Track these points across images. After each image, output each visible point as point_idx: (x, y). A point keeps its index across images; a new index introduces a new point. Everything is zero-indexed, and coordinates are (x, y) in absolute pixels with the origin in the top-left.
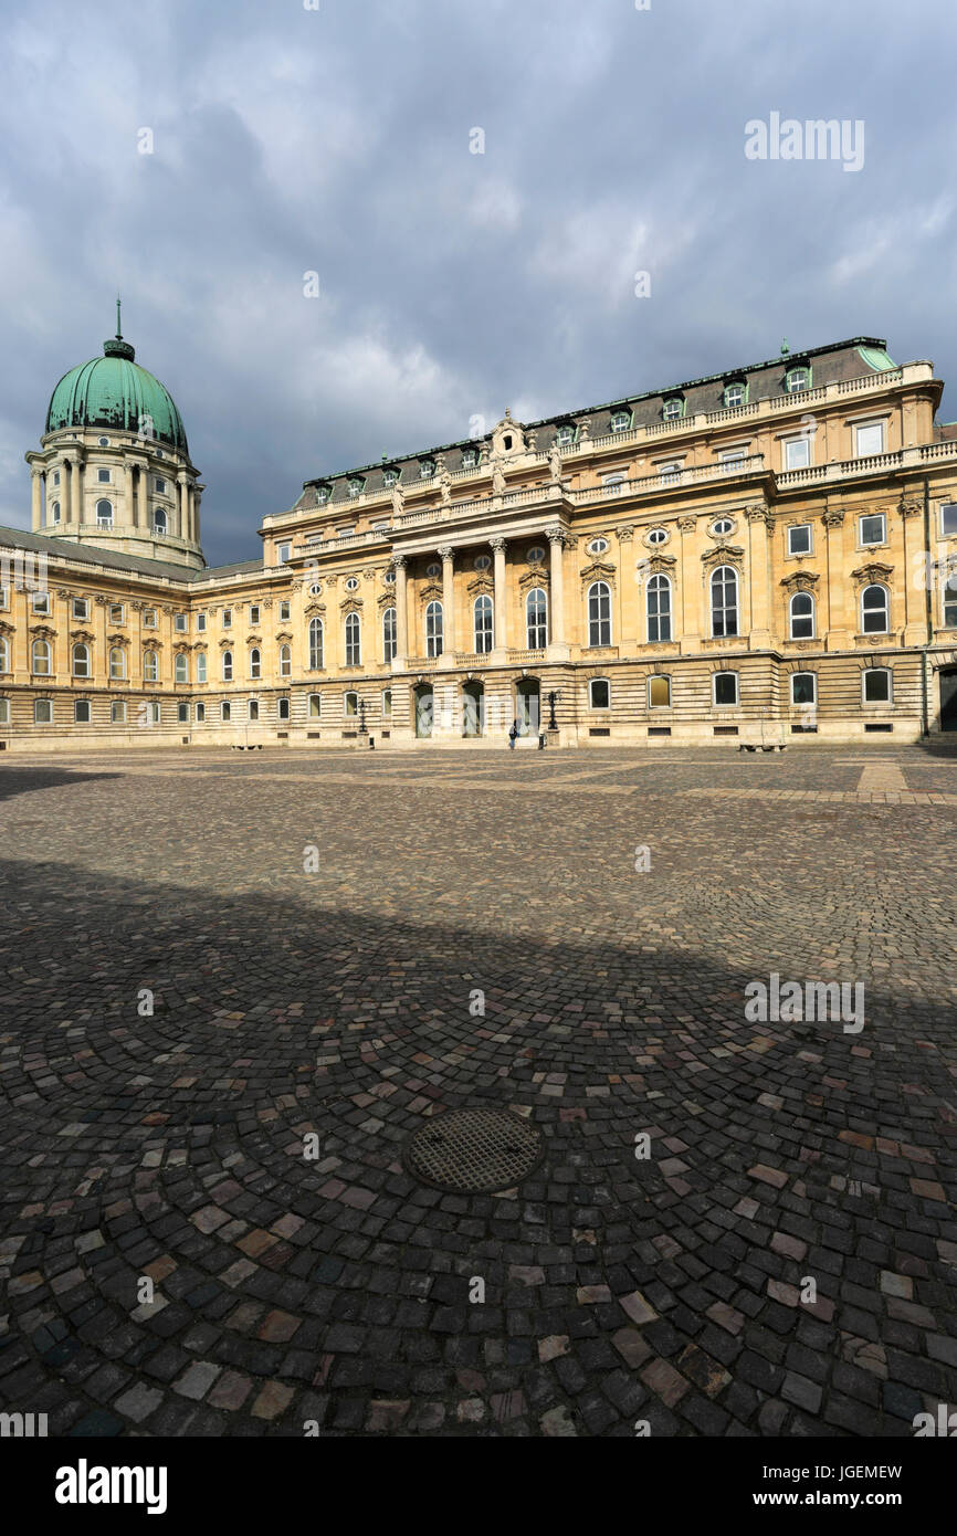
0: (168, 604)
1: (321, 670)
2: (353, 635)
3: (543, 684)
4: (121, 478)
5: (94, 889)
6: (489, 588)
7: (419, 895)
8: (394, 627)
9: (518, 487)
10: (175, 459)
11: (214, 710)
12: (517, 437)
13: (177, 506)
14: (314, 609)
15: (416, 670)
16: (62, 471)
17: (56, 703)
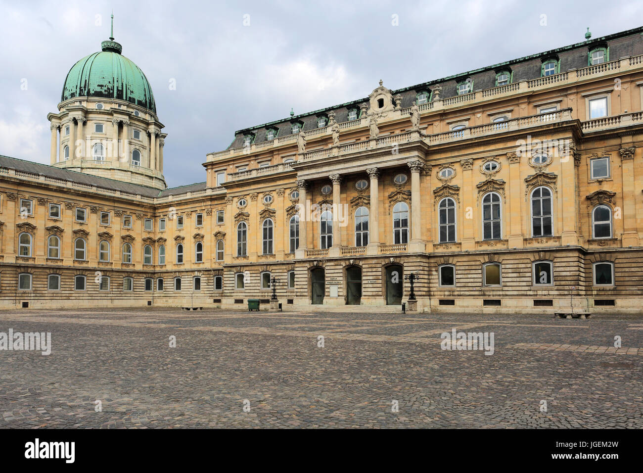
0: (140, 212)
1: (245, 257)
2: (268, 234)
3: (405, 268)
4: (110, 129)
5: (88, 400)
6: (366, 201)
7: (317, 411)
8: (297, 228)
9: (387, 133)
10: (147, 117)
11: (169, 283)
12: (387, 99)
13: (148, 148)
14: (241, 216)
15: (313, 257)
16: (71, 125)
17: (63, 277)
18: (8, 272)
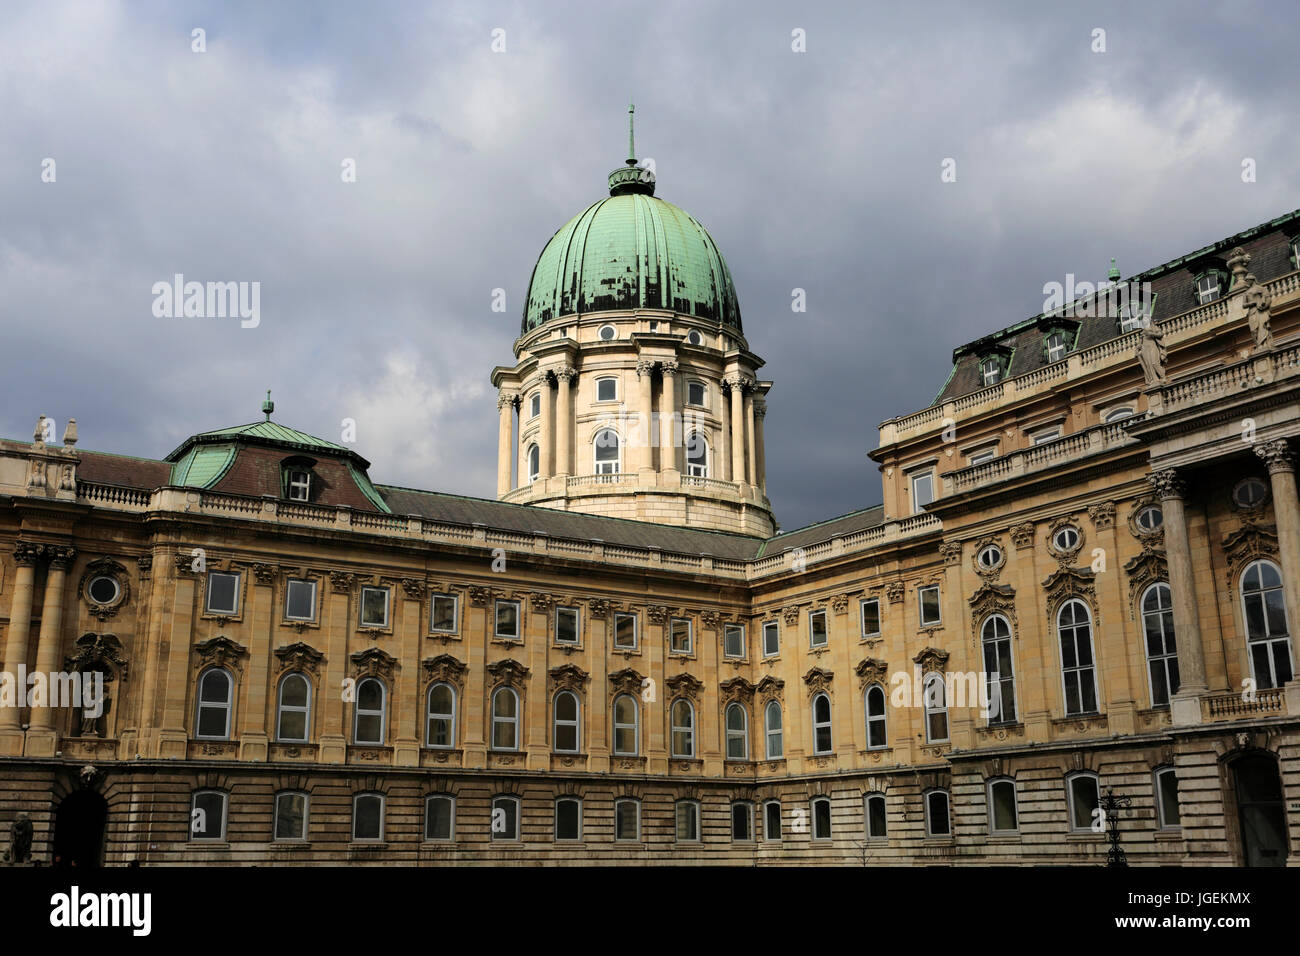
0: (711, 608)
1: (1013, 728)
2: (1077, 648)
4: (633, 387)
8: (1169, 625)
10: (720, 344)
13: (724, 427)
15: (1231, 720)
16: (544, 391)
17: (527, 803)
18: (402, 792)
